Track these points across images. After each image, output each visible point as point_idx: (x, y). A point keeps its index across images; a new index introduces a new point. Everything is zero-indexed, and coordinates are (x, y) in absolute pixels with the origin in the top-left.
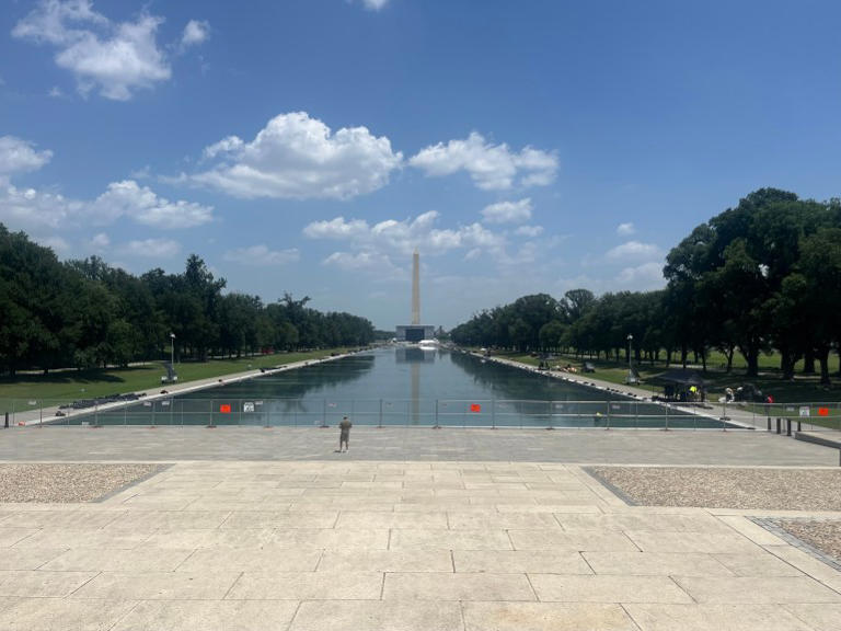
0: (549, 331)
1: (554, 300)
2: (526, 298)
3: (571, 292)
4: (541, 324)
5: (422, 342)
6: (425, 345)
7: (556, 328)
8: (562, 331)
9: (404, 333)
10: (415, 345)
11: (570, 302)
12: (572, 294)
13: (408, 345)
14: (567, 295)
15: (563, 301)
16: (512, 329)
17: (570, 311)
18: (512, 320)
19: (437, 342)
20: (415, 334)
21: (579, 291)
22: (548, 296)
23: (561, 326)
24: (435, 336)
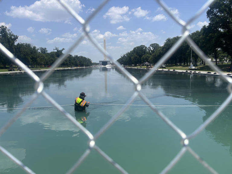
0: (145, 57)
1: (146, 47)
2: (137, 47)
3: (152, 44)
4: (142, 55)
5: (107, 65)
6: (107, 66)
7: (147, 56)
8: (149, 57)
9: (101, 63)
10: (105, 66)
11: (151, 48)
12: (152, 45)
13: (103, 66)
14: (150, 45)
15: (149, 47)
16: (132, 58)
17: (151, 51)
18: (132, 55)
19: (111, 65)
20: (105, 63)
21: (155, 44)
22: (144, 46)
23: (149, 55)
24: (111, 64)
